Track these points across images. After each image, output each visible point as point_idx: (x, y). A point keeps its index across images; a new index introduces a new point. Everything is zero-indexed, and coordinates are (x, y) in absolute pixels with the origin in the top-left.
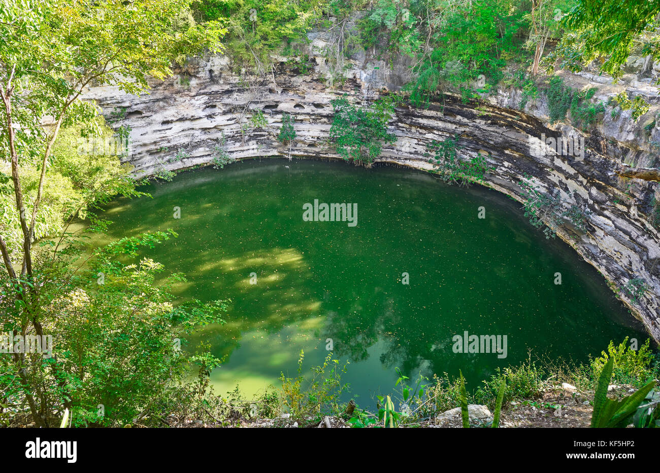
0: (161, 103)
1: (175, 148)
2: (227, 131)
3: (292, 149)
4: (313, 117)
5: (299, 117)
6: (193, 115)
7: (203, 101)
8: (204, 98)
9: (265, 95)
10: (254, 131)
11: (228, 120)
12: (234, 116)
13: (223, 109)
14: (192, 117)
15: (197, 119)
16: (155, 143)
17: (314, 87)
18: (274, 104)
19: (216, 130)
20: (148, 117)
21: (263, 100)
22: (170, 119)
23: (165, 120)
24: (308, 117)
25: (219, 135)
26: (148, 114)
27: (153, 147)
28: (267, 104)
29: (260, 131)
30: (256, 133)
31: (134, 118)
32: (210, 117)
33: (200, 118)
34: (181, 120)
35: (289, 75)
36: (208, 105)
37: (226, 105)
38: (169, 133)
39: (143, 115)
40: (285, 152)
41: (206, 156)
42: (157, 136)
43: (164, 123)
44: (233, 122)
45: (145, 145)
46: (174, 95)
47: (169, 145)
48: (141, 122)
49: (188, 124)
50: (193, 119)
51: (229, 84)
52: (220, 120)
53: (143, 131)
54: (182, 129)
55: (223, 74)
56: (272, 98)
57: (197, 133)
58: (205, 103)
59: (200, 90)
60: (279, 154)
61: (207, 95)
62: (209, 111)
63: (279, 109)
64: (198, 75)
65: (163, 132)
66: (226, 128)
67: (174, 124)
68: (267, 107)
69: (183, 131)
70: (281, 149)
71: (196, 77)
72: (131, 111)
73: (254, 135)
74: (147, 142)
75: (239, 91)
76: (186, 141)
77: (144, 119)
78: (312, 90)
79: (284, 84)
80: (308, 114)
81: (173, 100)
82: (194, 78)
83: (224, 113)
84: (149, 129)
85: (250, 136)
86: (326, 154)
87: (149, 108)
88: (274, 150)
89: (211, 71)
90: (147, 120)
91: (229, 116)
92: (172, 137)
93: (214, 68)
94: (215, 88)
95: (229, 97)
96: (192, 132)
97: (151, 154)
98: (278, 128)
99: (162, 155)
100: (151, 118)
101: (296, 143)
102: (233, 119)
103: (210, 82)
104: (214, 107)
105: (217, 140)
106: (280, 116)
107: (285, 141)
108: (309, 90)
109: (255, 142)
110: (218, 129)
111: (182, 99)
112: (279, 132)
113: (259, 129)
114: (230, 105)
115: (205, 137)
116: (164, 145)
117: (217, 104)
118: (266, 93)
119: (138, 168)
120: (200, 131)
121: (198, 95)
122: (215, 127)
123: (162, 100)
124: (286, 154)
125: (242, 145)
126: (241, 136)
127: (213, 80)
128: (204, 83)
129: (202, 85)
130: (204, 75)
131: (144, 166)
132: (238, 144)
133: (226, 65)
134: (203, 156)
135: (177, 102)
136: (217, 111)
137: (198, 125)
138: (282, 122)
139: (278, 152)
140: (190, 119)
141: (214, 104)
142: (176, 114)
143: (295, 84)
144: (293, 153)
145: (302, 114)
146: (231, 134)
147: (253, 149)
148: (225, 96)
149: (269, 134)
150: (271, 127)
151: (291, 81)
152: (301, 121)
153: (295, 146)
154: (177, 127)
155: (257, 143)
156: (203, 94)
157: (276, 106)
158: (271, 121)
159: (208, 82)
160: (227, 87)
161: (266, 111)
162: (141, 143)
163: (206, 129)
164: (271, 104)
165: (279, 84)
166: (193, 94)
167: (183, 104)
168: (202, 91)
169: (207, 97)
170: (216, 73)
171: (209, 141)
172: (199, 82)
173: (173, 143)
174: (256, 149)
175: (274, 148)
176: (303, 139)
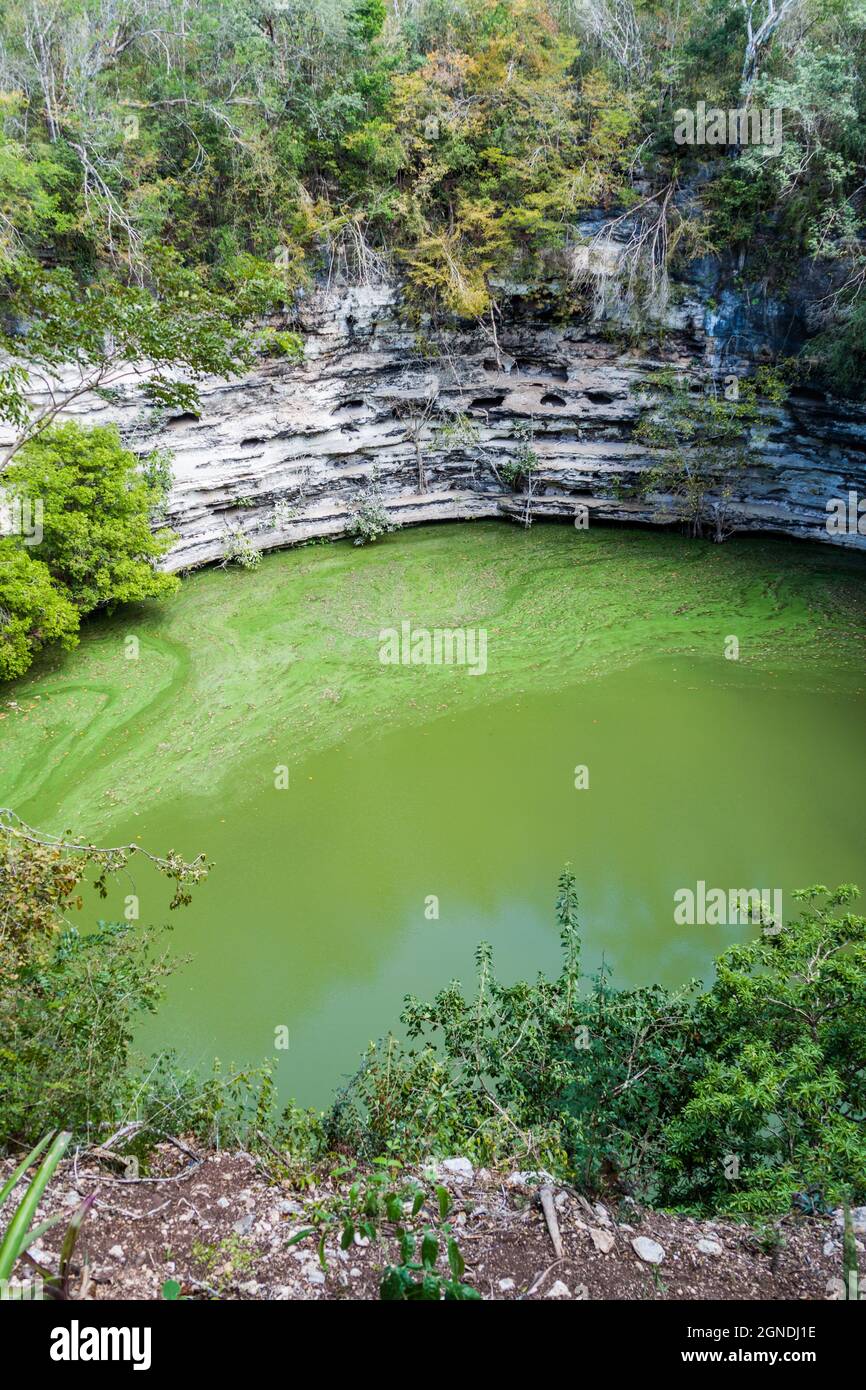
0: (241, 397)
1: (267, 500)
2: (385, 461)
3: (533, 503)
4: (586, 425)
5: (553, 426)
6: (310, 424)
7: (332, 393)
8: (336, 386)
9: (474, 376)
10: (447, 459)
11: (387, 435)
12: (403, 425)
13: (379, 411)
14: (308, 428)
15: (319, 432)
16: (226, 487)
17: (590, 353)
18: (495, 395)
19: (359, 457)
20: (210, 427)
21: (469, 386)
22: (259, 434)
23: (249, 436)
24: (573, 426)
25: (367, 469)
26: (213, 420)
27: (221, 497)
28: (478, 396)
29: (461, 460)
30: (449, 464)
31: (181, 428)
32: (348, 427)
33: (326, 431)
34: (283, 436)
35: (532, 327)
36: (343, 400)
37: (386, 399)
38: (256, 465)
39: (201, 423)
40: (517, 508)
41: (337, 517)
42: (229, 473)
43: (247, 442)
44: (399, 438)
45: (204, 491)
46: (270, 380)
47: (255, 492)
48: (198, 439)
49: (298, 446)
50: (310, 434)
51: (393, 351)
52: (370, 435)
53: (202, 457)
54: (284, 456)
55: (379, 328)
56: (491, 381)
57: (319, 465)
58: (338, 396)
59: (327, 366)
60: (502, 514)
61: (342, 377)
62: (346, 416)
63: (505, 406)
64: (320, 331)
65: (244, 463)
66: (382, 452)
67: (267, 444)
68: (477, 403)
69: (287, 460)
70: (507, 502)
71: (317, 334)
72: (176, 414)
73: (449, 469)
74: (206, 484)
75: (415, 367)
76: (291, 482)
77: (203, 431)
78: (587, 361)
79: (520, 347)
80: (574, 419)
81: (268, 389)
82: (312, 338)
83: (381, 419)
84: (213, 455)
85: (436, 471)
86: (612, 512)
87: (214, 406)
88: (490, 503)
89: (351, 321)
90: (210, 434)
91: (391, 426)
92: (261, 475)
93: (358, 315)
94: (360, 361)
95: (390, 383)
96: (307, 462)
97: (216, 512)
98: (503, 452)
99: (241, 514)
100: (218, 430)
101: (542, 488)
102: (400, 432)
103: (349, 346)
104: (358, 404)
105: (362, 481)
106: (507, 424)
107: (516, 483)
108: (576, 362)
109: (447, 484)
110: (365, 455)
111: (286, 389)
112: (504, 461)
113: (459, 455)
114: (392, 399)
115: (335, 474)
116: (246, 492)
117: (365, 397)
118: (476, 371)
119: (188, 542)
120: (325, 460)
121: (322, 377)
122: (359, 452)
123: (242, 388)
124: (519, 513)
125: (418, 493)
126: (417, 470)
127: (356, 342)
128: (335, 349)
129: (331, 355)
130: (336, 330)
131: (202, 538)
132: (408, 490)
133: (385, 307)
134: (330, 518)
135: (275, 396)
136: (363, 413)
137: (320, 446)
138: (511, 438)
139: (500, 508)
140: (303, 434)
141: (358, 398)
142: (273, 424)
143: (545, 347)
144: (535, 510)
145: (558, 418)
146: (394, 467)
147: (443, 502)
148: (382, 380)
149: (481, 466)
150: (486, 449)
151: (535, 341)
152: (557, 435)
153: (541, 494)
154: (273, 452)
155: (452, 488)
156: (334, 375)
157: (499, 401)
158: (485, 435)
159: (345, 347)
160: (388, 359)
161: (475, 413)
162: (196, 486)
163: (339, 455)
164: (488, 396)
165: (507, 348)
166: (312, 376)
167: (290, 400)
168: (332, 369)
169: (341, 384)
170: (362, 324)
171: (345, 482)
172: (324, 347)
173: (264, 489)
174: (450, 500)
175: (490, 498)
176: (559, 477)
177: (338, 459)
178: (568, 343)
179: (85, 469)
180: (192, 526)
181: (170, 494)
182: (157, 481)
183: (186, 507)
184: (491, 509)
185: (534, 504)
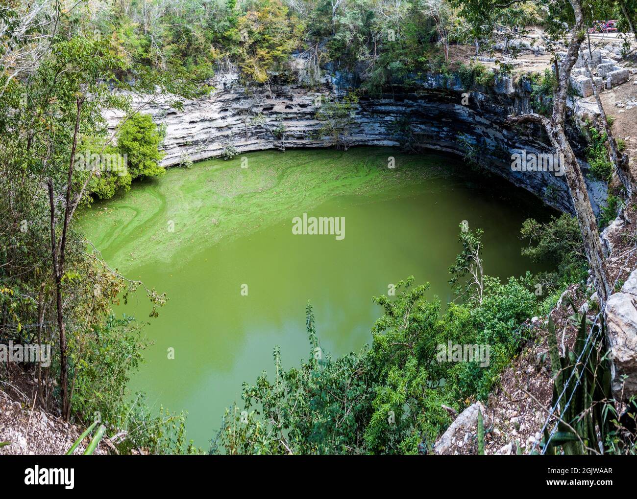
0: (190, 107)
1: (196, 143)
2: (235, 130)
4: (299, 115)
5: (289, 116)
6: (211, 117)
7: (218, 106)
8: (220, 104)
9: (263, 101)
10: (256, 128)
11: (236, 121)
12: (241, 117)
13: (233, 112)
15: (214, 120)
16: (183, 137)
17: (299, 92)
18: (270, 107)
19: (227, 128)
20: (180, 117)
21: (262, 104)
22: (195, 120)
23: (192, 120)
24: (296, 116)
25: (229, 132)
26: (181, 115)
27: (181, 141)
28: (265, 107)
29: (260, 129)
30: (257, 130)
31: (171, 117)
32: (223, 118)
33: (216, 119)
34: (202, 121)
36: (222, 109)
37: (236, 109)
38: (193, 131)
39: (177, 115)
40: (279, 145)
41: (219, 149)
42: (184, 133)
43: (191, 123)
44: (240, 121)
45: (176, 138)
46: (199, 102)
47: (192, 140)
48: (176, 121)
49: (207, 124)
50: (211, 120)
51: (238, 93)
52: (230, 121)
53: (176, 127)
54: (202, 127)
55: (234, 86)
56: (269, 102)
57: (214, 131)
58: (220, 108)
59: (217, 98)
60: (275, 147)
61: (222, 102)
62: (223, 114)
63: (274, 110)
64: (216, 87)
65: (189, 129)
66: (234, 126)
67: (197, 123)
68: (265, 109)
69: (203, 129)
70: (276, 143)
72: (170, 112)
73: (256, 132)
74: (177, 136)
75: (245, 98)
76: (204, 137)
77: (177, 118)
78: (298, 94)
79: (278, 91)
80: (295, 113)
81: (199, 105)
83: (234, 115)
84: (180, 126)
85: (252, 133)
86: (310, 144)
88: (271, 144)
89: (225, 84)
90: (180, 119)
91: (237, 117)
92: (195, 134)
93: (227, 82)
94: (228, 97)
95: (237, 103)
96: (210, 130)
97: (179, 146)
98: (274, 125)
99: (187, 147)
100: (182, 118)
101: (287, 137)
102: (240, 119)
103: (224, 92)
104: (227, 110)
105: (227, 137)
106: (275, 116)
107: (279, 136)
108: (295, 95)
109: (256, 137)
110: (229, 127)
111: (204, 105)
112: (274, 128)
113: (259, 127)
114: (238, 108)
115: (219, 134)
116: (189, 140)
117: (229, 108)
118: (264, 99)
119: (169, 156)
120: (216, 129)
121: (216, 102)
122: (226, 126)
123: (190, 105)
124: (280, 147)
125: (246, 141)
126: (246, 133)
127: (226, 91)
128: (220, 92)
129: (219, 95)
130: (220, 87)
131: (174, 155)
132: (243, 140)
133: (235, 80)
134: (216, 150)
135: (201, 108)
136: (228, 113)
137: (214, 124)
138: (276, 120)
139: (274, 145)
140: (209, 120)
141: (227, 108)
142: (199, 117)
143: (285, 91)
144: (286, 145)
145: (291, 113)
146: (238, 132)
147: (255, 144)
148: (234, 102)
149: (267, 130)
150: (268, 125)
151: (282, 89)
152: (291, 119)
153: (287, 140)
154: (199, 126)
155: (258, 138)
156: (219, 101)
157: (271, 108)
158: (268, 120)
160: (236, 96)
161: (264, 113)
162: (173, 136)
163: (220, 127)
164: (268, 107)
165: (273, 92)
166: (212, 101)
167: (205, 109)
168: (219, 99)
169: (222, 104)
170: (228, 85)
171: (221, 137)
172: (216, 92)
173: (195, 139)
174: (257, 143)
175: (270, 142)
176: (292, 133)
177: (219, 129)
178: (292, 89)
179: (141, 128)
180: (171, 150)
181: (165, 139)
182: (162, 134)
183: (170, 143)
184: (271, 146)
185: (285, 143)
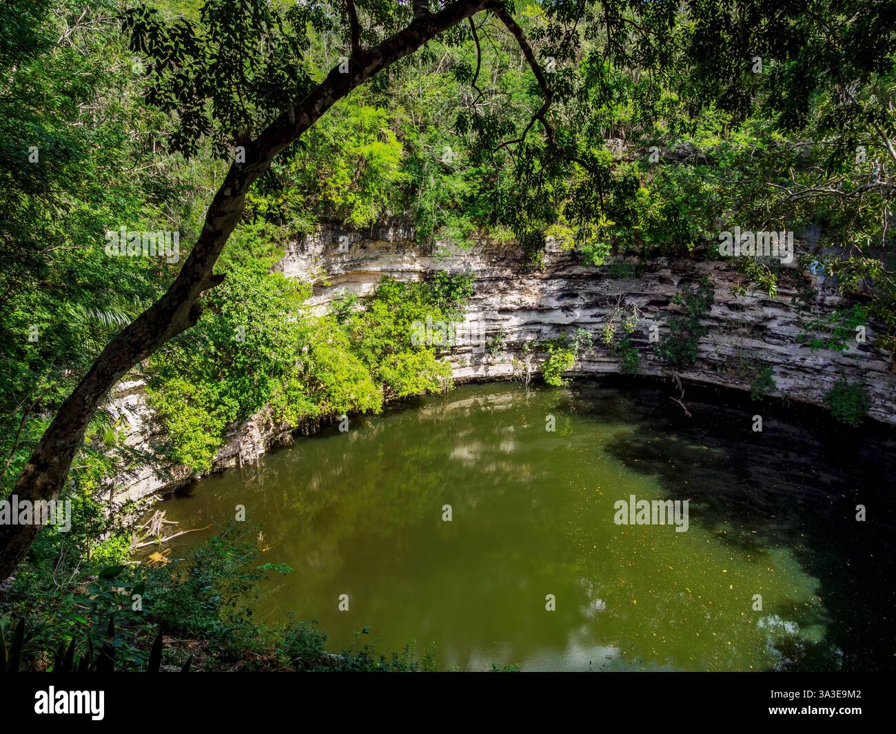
0: (502, 284)
4: (724, 324)
5: (705, 323)
6: (541, 304)
7: (558, 287)
8: (561, 283)
9: (652, 286)
11: (592, 316)
12: (602, 311)
13: (587, 301)
14: (540, 306)
15: (546, 309)
17: (731, 278)
18: (664, 299)
19: (572, 328)
20: (481, 299)
21: (647, 292)
22: (510, 307)
23: (504, 307)
24: (715, 324)
26: (482, 296)
28: (654, 299)
29: (641, 338)
32: (566, 309)
33: (551, 309)
34: (523, 310)
36: (565, 293)
37: (592, 294)
38: (505, 325)
39: (476, 297)
42: (489, 327)
43: (502, 311)
44: (599, 319)
46: (520, 276)
48: (473, 306)
49: (534, 317)
50: (541, 311)
52: (578, 314)
54: (523, 321)
56: (662, 290)
57: (545, 329)
58: (562, 290)
59: (556, 271)
60: (663, 375)
61: (565, 279)
62: (568, 302)
63: (671, 307)
64: (554, 250)
65: (498, 322)
66: (588, 326)
67: (514, 313)
68: (652, 303)
69: (526, 324)
71: (551, 252)
75: (613, 277)
78: (729, 283)
79: (685, 271)
80: (716, 319)
83: (587, 307)
84: (481, 316)
87: (484, 288)
90: (481, 304)
91: (596, 311)
92: (508, 331)
94: (578, 270)
95: (596, 285)
96: (538, 327)
100: (486, 302)
102: (600, 315)
103: (571, 261)
104: (574, 296)
108: (722, 283)
110: (576, 327)
111: (529, 282)
113: (639, 334)
114: (597, 294)
115: (556, 336)
117: (579, 292)
118: (653, 283)
119: (459, 364)
120: (550, 327)
121: (552, 278)
122: (572, 324)
123: (502, 279)
127: (575, 258)
128: (562, 261)
129: (559, 265)
135: (522, 286)
136: (578, 302)
140: (536, 310)
141: (575, 292)
142: (518, 302)
143: (702, 272)
146: (593, 337)
148: (591, 283)
151: (694, 268)
154: (517, 319)
156: (560, 277)
157: (666, 303)
158: (656, 323)
159: (568, 261)
161: (650, 309)
163: (560, 325)
164: (660, 299)
165: (675, 271)
166: (545, 276)
167: (530, 289)
168: (559, 273)
169: (565, 282)
172: (555, 260)
176: (705, 356)
177: (558, 327)
178: (717, 271)
